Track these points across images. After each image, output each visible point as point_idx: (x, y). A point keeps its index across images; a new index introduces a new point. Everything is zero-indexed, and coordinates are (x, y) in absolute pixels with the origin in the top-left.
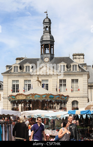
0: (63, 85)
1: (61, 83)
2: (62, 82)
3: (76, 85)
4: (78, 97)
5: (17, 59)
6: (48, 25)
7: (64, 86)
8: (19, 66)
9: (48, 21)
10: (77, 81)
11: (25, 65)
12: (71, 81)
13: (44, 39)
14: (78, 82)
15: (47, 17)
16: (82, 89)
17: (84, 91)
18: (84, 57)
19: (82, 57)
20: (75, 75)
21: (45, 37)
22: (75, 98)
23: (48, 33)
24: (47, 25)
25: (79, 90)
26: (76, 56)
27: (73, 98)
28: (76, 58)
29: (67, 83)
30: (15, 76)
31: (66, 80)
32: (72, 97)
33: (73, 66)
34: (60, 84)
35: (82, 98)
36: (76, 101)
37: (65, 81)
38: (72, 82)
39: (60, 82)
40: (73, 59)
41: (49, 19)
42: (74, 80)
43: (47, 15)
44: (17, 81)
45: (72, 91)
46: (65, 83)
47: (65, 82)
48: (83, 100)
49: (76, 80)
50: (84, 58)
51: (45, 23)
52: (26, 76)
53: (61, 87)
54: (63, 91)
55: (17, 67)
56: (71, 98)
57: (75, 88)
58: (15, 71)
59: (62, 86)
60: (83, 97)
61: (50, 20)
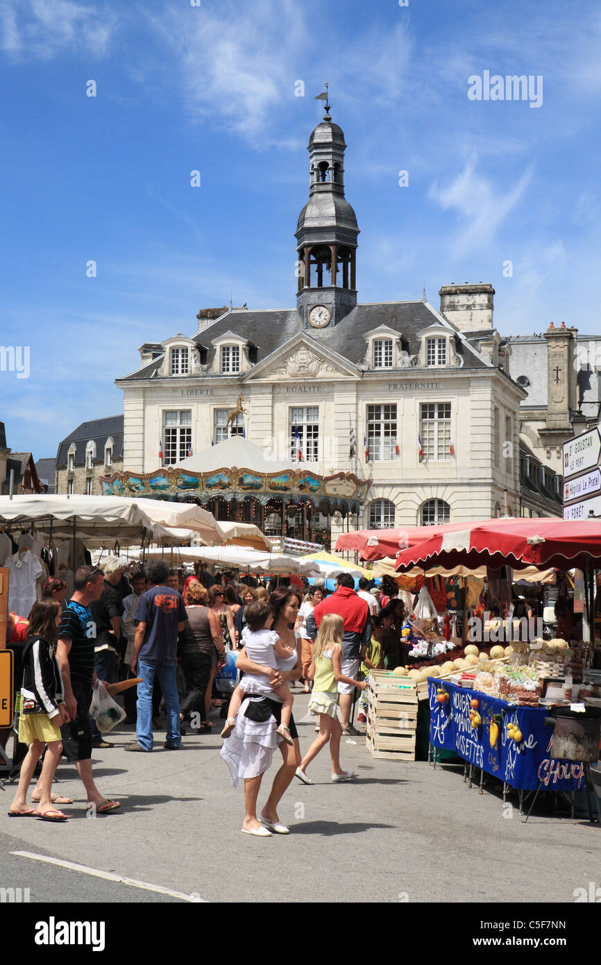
0: (382, 430)
1: (374, 421)
2: (378, 417)
3: (443, 428)
4: (447, 485)
5: (203, 316)
6: (330, 157)
7: (387, 434)
8: (190, 345)
9: (330, 140)
10: (445, 409)
11: (218, 344)
12: (417, 411)
13: (307, 224)
14: (448, 415)
15: (328, 119)
16: (468, 447)
17: (477, 455)
18: (490, 300)
19: (482, 299)
20: (434, 383)
21: (312, 211)
22: (434, 489)
23: (330, 196)
24: (324, 158)
25: (452, 452)
26: (456, 298)
27: (427, 489)
28: (453, 307)
29: (399, 421)
30: (174, 389)
31: (394, 407)
32: (422, 485)
33: (430, 342)
34: (371, 427)
35: (468, 489)
36: (441, 502)
37: (391, 410)
38: (424, 416)
39: (370, 417)
40: (442, 310)
41: (333, 126)
42: (432, 406)
43: (327, 109)
44: (185, 414)
45: (422, 454)
46: (390, 421)
47: (394, 416)
48: (468, 496)
49: (441, 406)
50: (490, 306)
51: (318, 146)
52: (224, 393)
53: (374, 438)
54: (381, 455)
55: (185, 350)
56: (419, 489)
57: (435, 443)
58: (174, 369)
59: (378, 434)
60: (469, 485)
61: (338, 134)
